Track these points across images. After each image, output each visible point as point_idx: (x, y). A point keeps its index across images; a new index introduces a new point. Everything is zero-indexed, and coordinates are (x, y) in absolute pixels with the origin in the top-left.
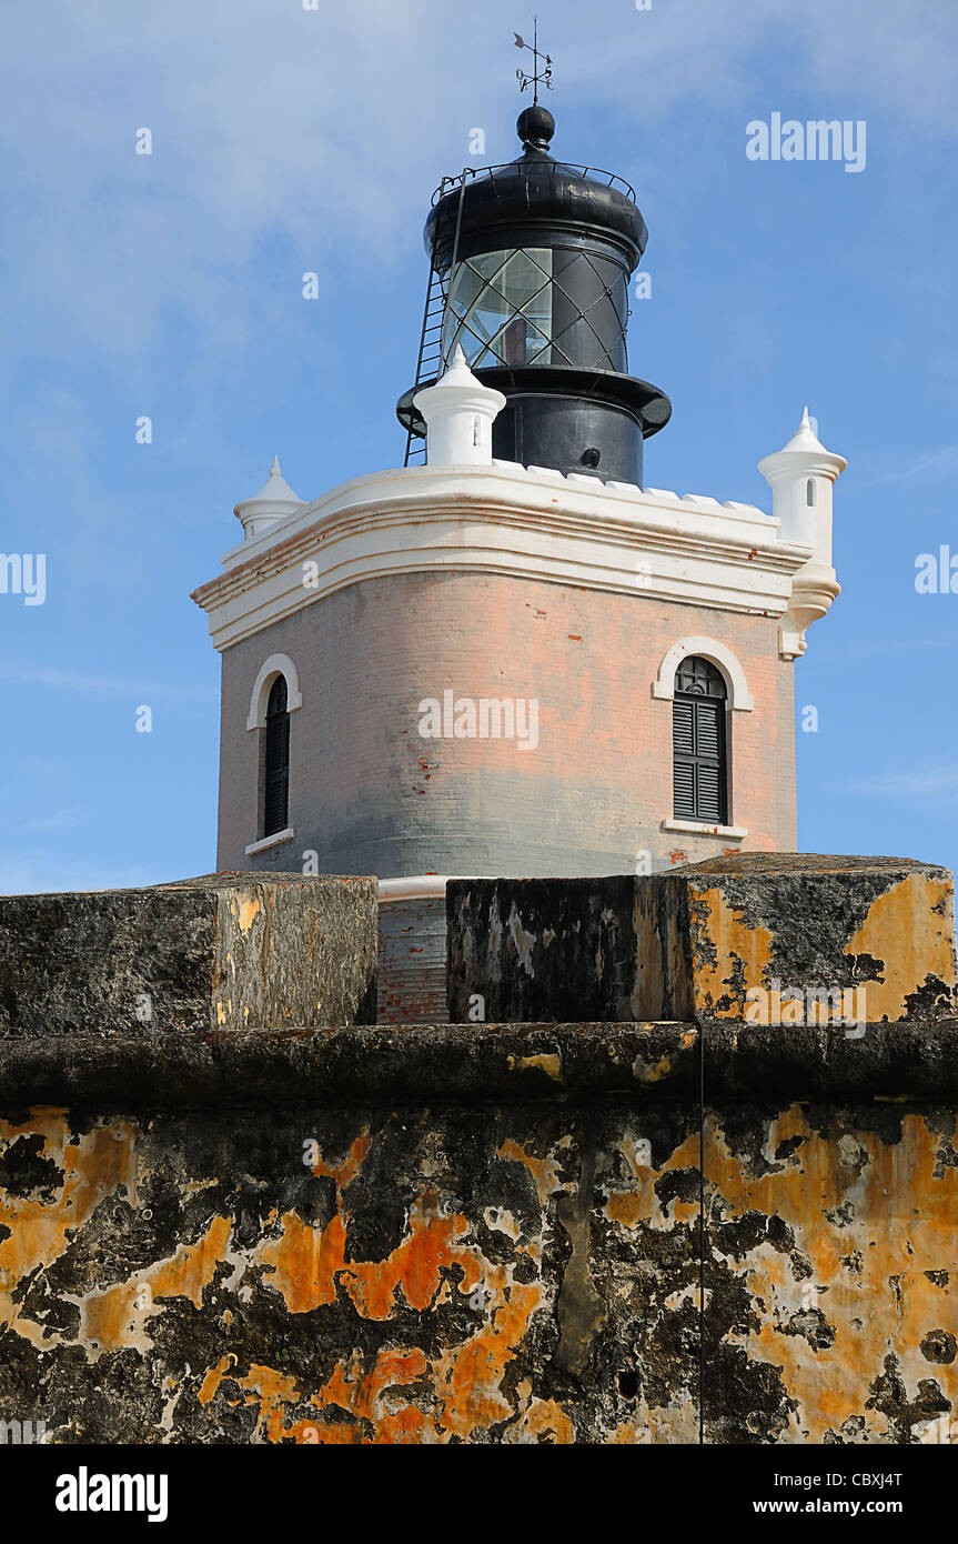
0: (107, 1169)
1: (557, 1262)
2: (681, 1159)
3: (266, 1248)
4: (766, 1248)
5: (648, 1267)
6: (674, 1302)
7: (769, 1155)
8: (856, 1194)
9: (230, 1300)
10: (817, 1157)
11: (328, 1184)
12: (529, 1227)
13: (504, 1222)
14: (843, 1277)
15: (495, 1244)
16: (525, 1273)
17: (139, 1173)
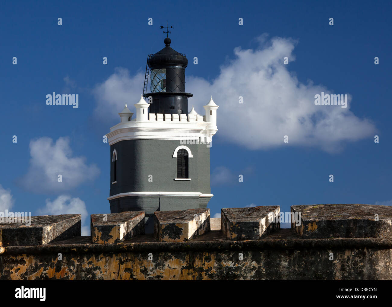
0: (30, 262)
1: (77, 272)
2: (90, 260)
3: (47, 271)
4: (98, 270)
5: (86, 273)
6: (88, 276)
7: (99, 259)
8: (107, 264)
9: (43, 277)
10: (104, 260)
11: (54, 263)
12: (74, 268)
13: (72, 268)
14: (105, 273)
15: (70, 270)
16: (73, 274)
17: (34, 262)
